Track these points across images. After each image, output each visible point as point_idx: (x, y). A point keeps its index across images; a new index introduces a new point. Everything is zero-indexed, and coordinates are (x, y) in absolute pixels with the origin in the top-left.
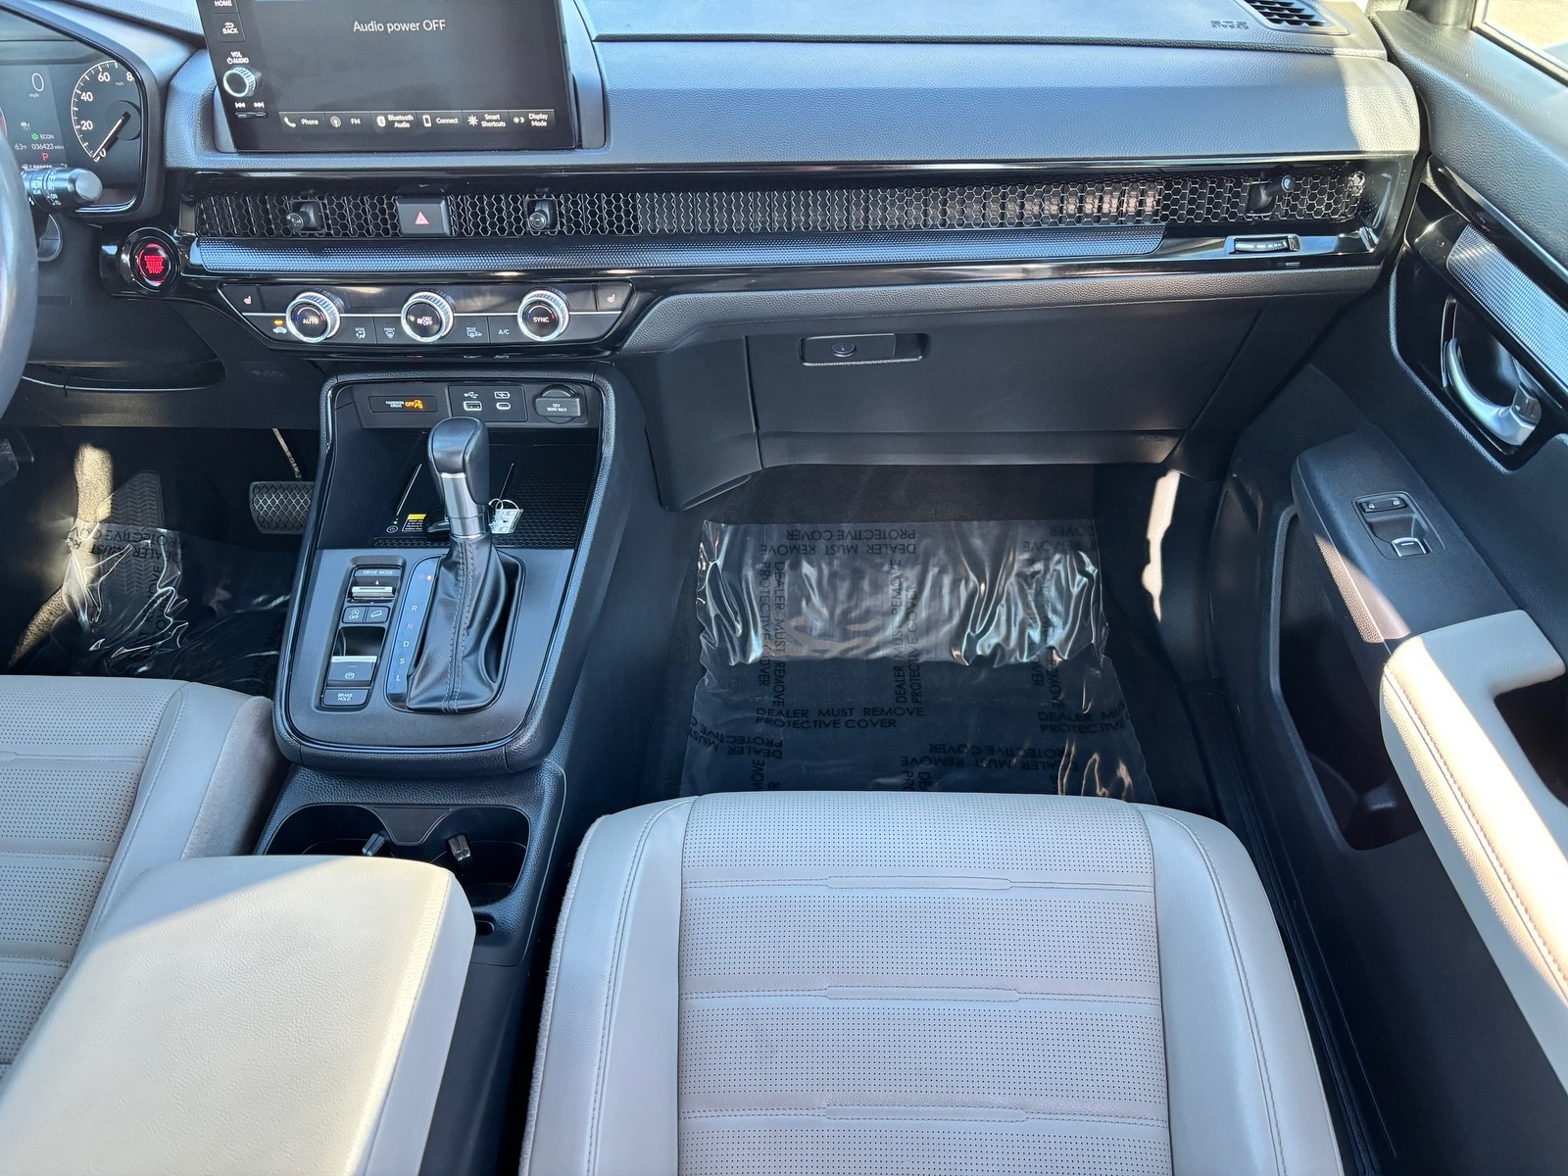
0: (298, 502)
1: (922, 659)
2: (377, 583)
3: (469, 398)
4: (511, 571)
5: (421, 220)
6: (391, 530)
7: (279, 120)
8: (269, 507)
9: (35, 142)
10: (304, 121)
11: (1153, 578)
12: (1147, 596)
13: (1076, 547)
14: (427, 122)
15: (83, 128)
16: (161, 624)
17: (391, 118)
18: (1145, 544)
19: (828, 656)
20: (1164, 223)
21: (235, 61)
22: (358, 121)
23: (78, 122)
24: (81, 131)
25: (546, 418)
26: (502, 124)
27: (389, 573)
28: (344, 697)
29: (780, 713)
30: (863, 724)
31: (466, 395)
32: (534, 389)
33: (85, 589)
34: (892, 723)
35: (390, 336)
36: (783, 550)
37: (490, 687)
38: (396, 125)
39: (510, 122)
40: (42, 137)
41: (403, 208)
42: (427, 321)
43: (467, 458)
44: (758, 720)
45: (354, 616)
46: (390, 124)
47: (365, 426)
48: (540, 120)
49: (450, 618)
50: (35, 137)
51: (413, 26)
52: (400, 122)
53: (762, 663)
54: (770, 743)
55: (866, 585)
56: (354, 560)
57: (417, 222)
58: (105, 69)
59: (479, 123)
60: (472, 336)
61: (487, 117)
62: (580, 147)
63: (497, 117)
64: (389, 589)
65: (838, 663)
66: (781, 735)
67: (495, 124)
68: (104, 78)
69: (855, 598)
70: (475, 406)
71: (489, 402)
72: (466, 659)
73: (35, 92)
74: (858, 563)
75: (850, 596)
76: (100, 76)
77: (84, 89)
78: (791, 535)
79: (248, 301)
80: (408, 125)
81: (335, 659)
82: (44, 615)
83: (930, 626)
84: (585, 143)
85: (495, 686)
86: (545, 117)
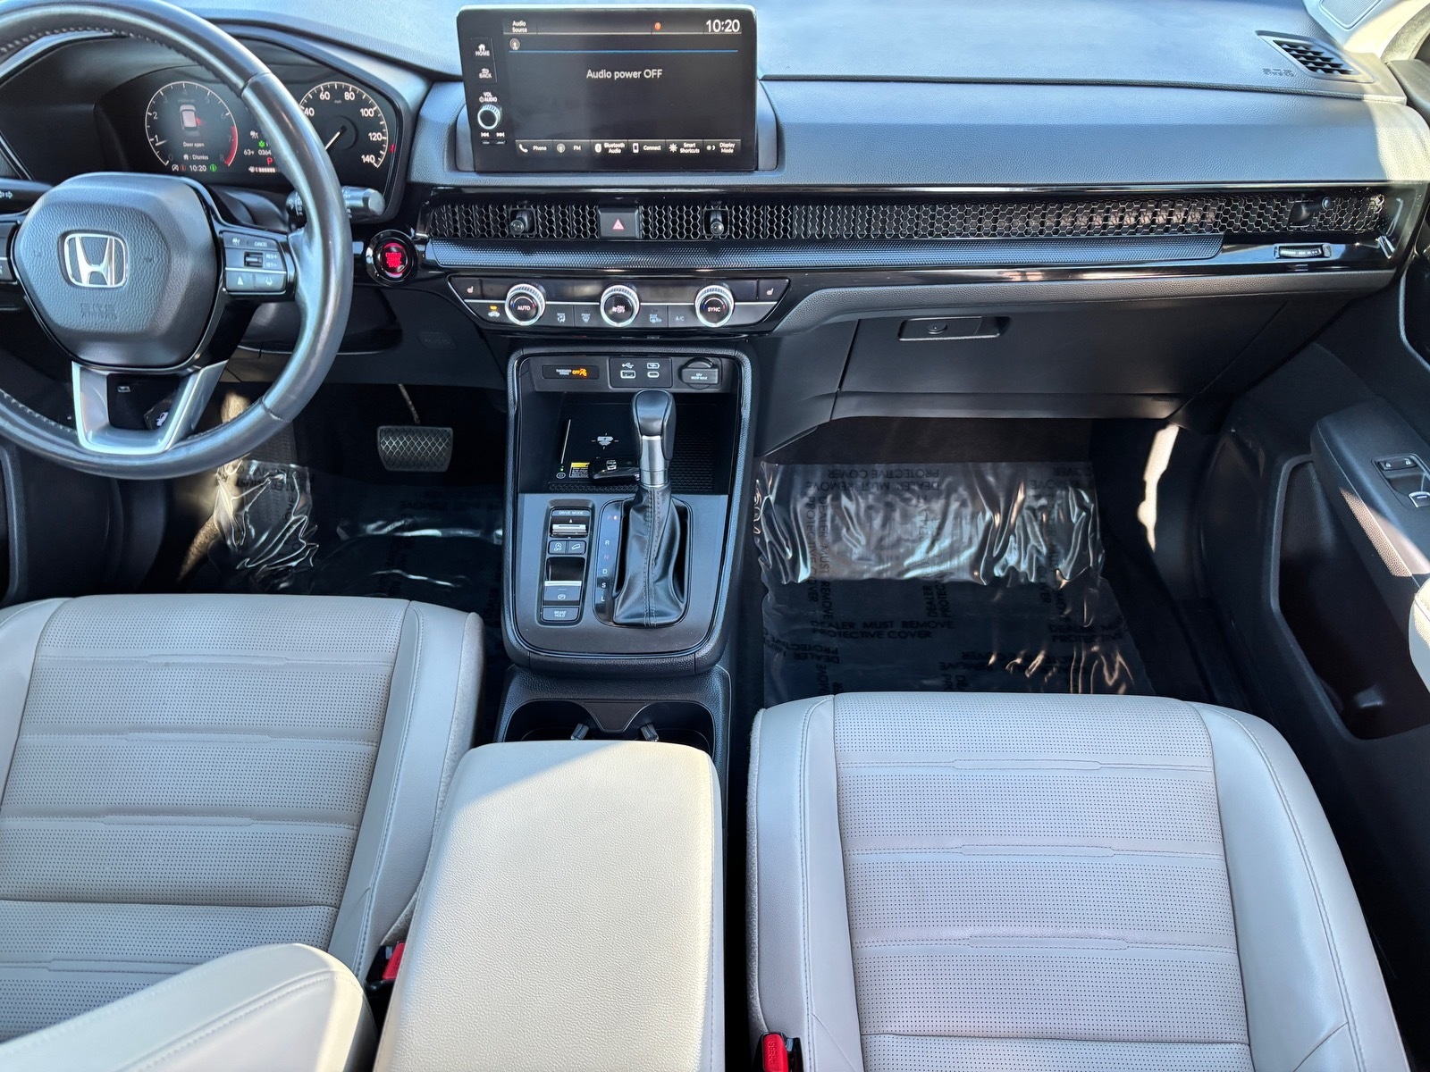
0: (419, 444)
1: (946, 580)
2: (571, 521)
3: (626, 368)
4: (683, 513)
5: (618, 226)
6: (561, 475)
7: (515, 147)
8: (394, 448)
9: (261, 149)
10: (535, 148)
11: (1148, 513)
12: (1142, 529)
13: (1077, 486)
14: (636, 148)
16: (296, 546)
17: (606, 145)
18: (1142, 485)
19: (866, 576)
20: (1222, 233)
21: (486, 100)
22: (579, 148)
25: (689, 385)
26: (697, 151)
27: (580, 513)
28: (560, 614)
29: (831, 625)
30: (903, 635)
31: (623, 365)
32: (682, 361)
33: (231, 516)
34: (928, 634)
35: (586, 320)
36: (825, 487)
37: (678, 605)
38: (610, 151)
39: (703, 149)
40: (268, 145)
41: (604, 217)
42: (621, 309)
43: (665, 424)
44: (814, 631)
45: (558, 548)
46: (605, 150)
47: (537, 390)
48: (728, 148)
49: (642, 550)
50: (262, 145)
51: (636, 75)
52: (614, 148)
53: (808, 582)
54: (828, 650)
55: (897, 515)
56: (552, 502)
57: (615, 228)
58: (326, 89)
59: (678, 150)
60: (653, 321)
61: (686, 145)
62: (757, 169)
63: (691, 145)
64: (583, 527)
65: (876, 583)
66: (835, 643)
67: (691, 151)
68: (325, 97)
69: (888, 526)
70: (629, 374)
71: (642, 371)
72: (657, 583)
74: (890, 498)
75: (884, 525)
76: (321, 94)
77: (306, 105)
78: (832, 474)
79: (470, 290)
80: (619, 151)
81: (547, 583)
82: (201, 538)
83: (952, 552)
84: (760, 166)
85: (682, 606)
86: (733, 145)
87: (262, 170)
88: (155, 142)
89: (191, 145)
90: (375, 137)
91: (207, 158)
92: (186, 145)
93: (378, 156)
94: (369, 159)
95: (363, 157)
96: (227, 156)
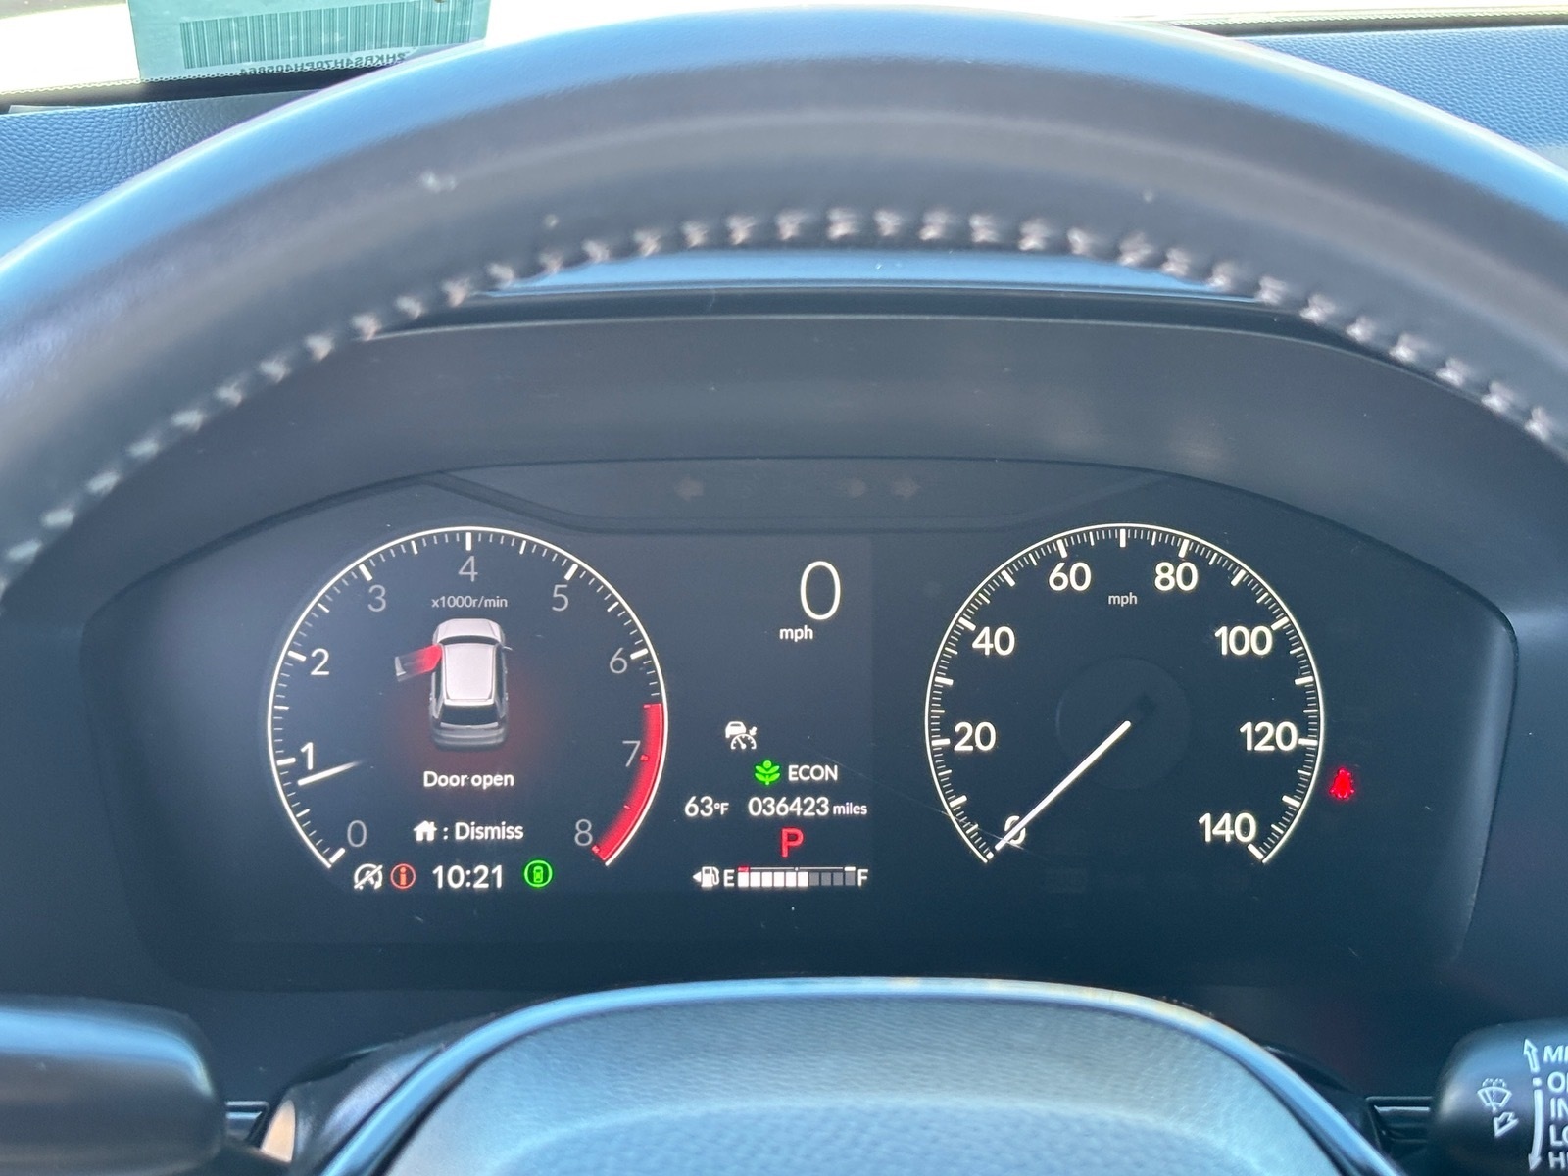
9: (762, 791)
15: (960, 747)
23: (946, 728)
24: (948, 755)
40: (795, 774)
50: (767, 773)
68: (1070, 580)
73: (801, 620)
76: (1055, 574)
77: (985, 617)
87: (751, 879)
88: (300, 770)
89: (457, 781)
90: (1267, 737)
91: (517, 833)
92: (433, 779)
93: (1270, 814)
94: (1227, 827)
95: (1206, 819)
96: (605, 828)
